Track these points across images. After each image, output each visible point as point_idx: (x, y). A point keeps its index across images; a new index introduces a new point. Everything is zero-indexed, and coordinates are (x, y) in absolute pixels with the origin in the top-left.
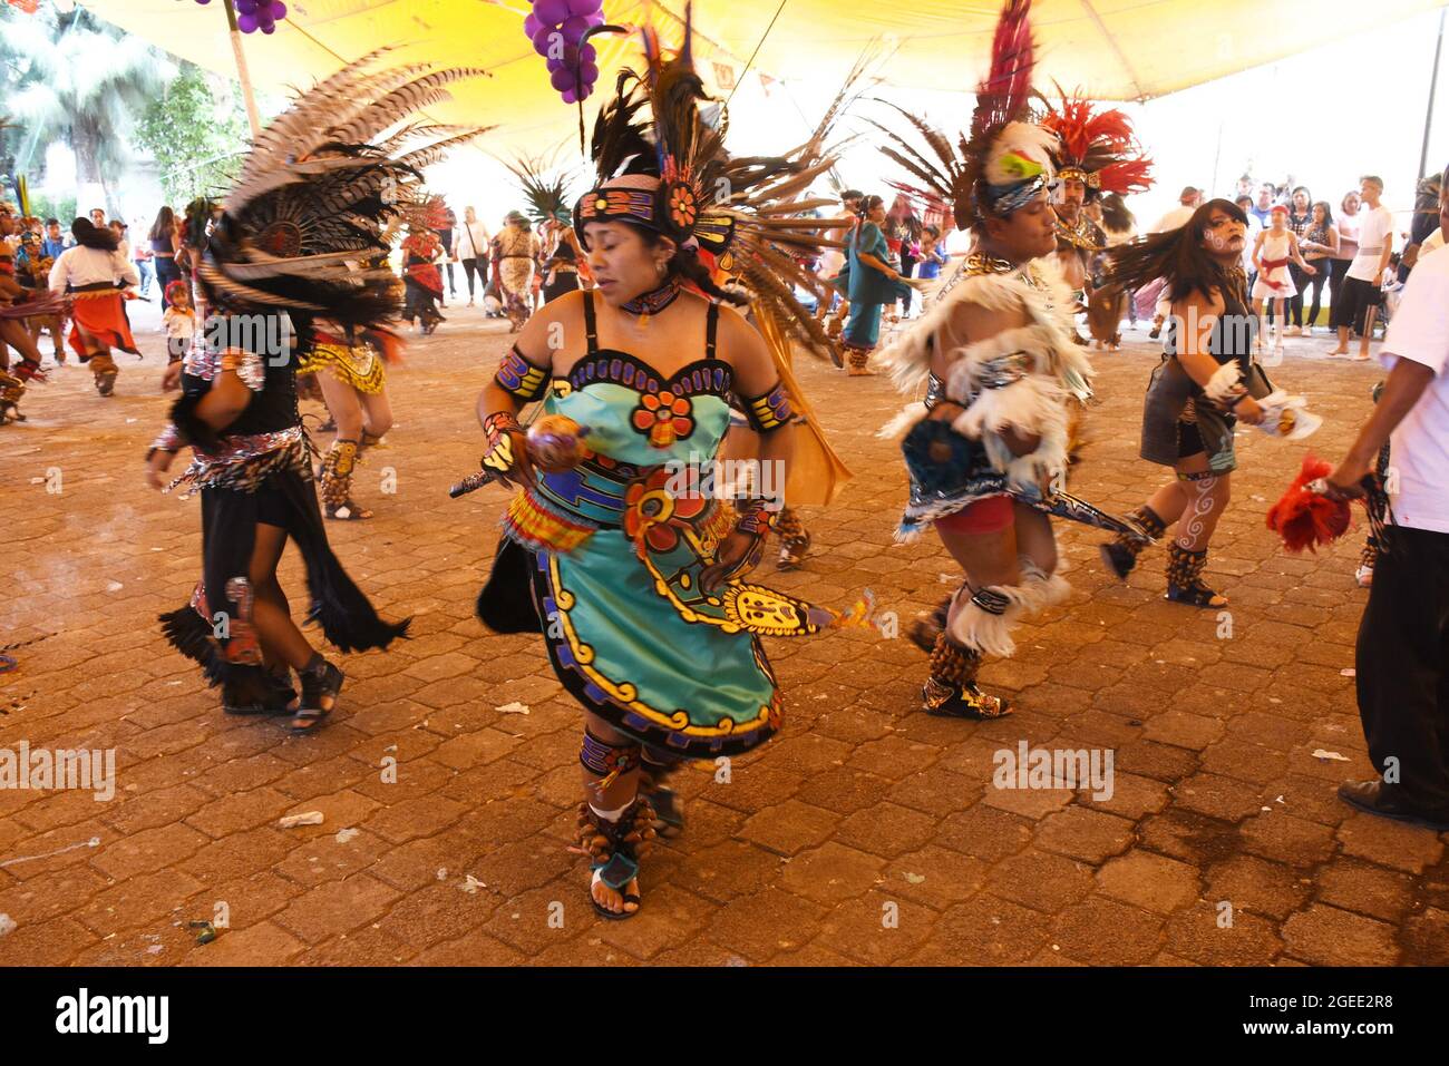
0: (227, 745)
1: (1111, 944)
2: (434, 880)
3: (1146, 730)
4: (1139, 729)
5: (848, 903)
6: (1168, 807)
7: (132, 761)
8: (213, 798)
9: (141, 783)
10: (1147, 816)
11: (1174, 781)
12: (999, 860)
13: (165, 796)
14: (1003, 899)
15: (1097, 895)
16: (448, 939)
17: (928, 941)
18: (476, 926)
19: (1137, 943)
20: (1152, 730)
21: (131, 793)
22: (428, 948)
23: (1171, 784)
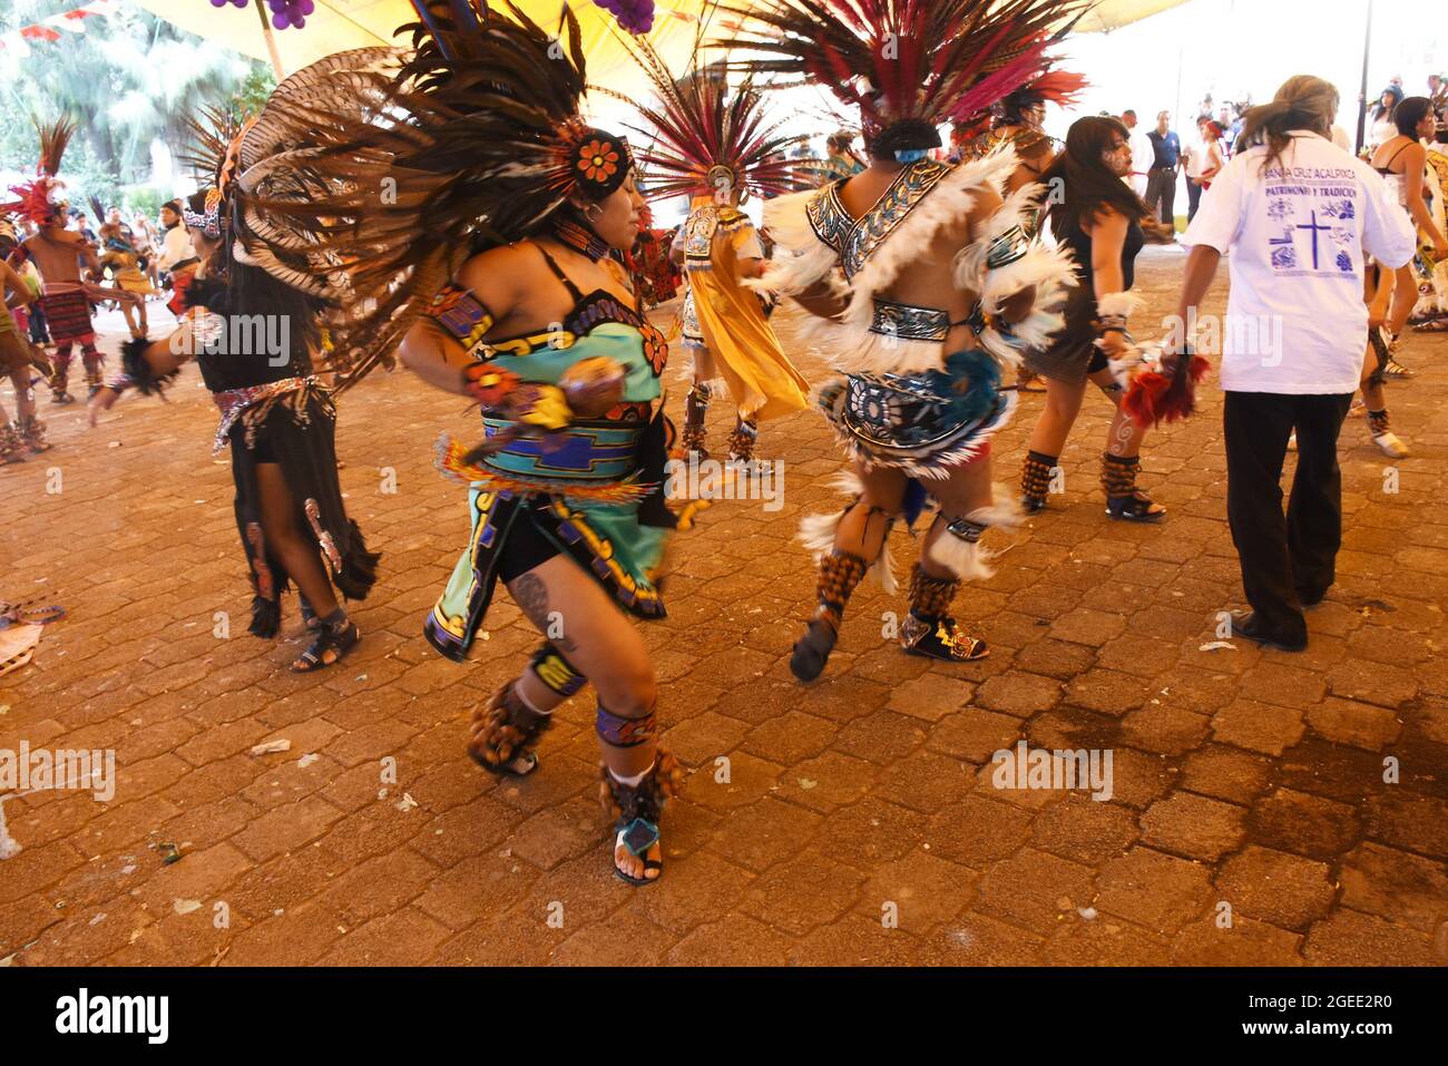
0: (223, 680)
1: (978, 841)
2: (375, 800)
3: (1052, 629)
4: (1046, 628)
5: (741, 811)
6: (1058, 703)
7: (142, 698)
8: (203, 730)
9: (145, 718)
10: (1037, 713)
11: (1068, 678)
12: (891, 763)
13: (162, 730)
14: (886, 801)
15: (976, 793)
16: (377, 855)
17: (806, 845)
18: (403, 842)
19: (1003, 839)
20: (1059, 629)
21: (137, 727)
22: (358, 864)
23: (1065, 681)
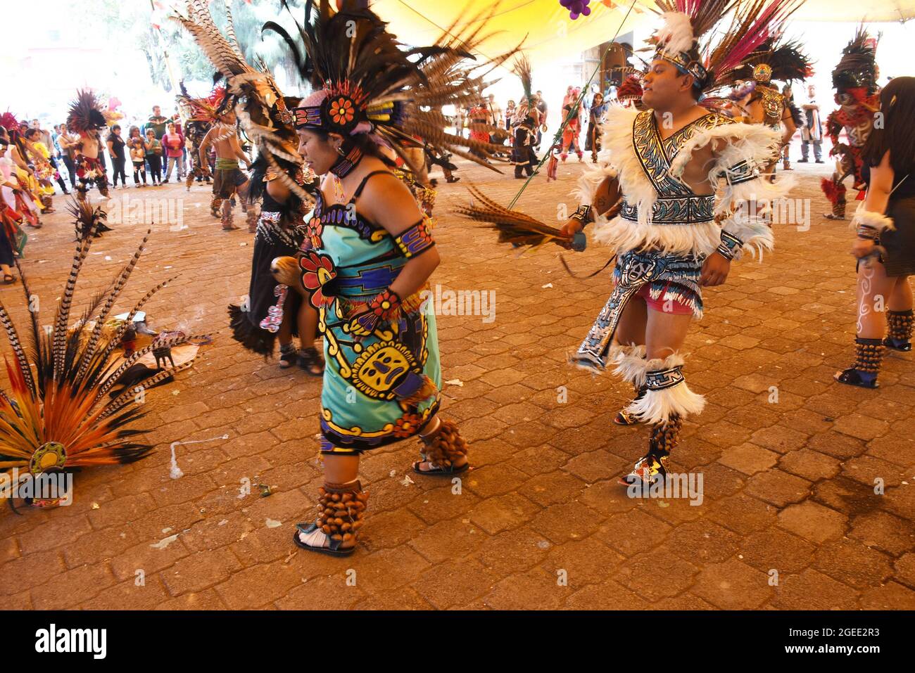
0: (300, 392)
1: (777, 559)
2: (388, 476)
3: (834, 425)
4: (831, 424)
5: (619, 515)
6: (837, 475)
7: (253, 396)
8: (287, 420)
9: (254, 408)
10: (822, 480)
11: (846, 459)
12: (719, 499)
13: (264, 416)
14: (715, 523)
15: (777, 527)
16: (387, 510)
17: (661, 543)
18: (403, 505)
19: (795, 560)
20: (839, 425)
21: (249, 413)
22: (375, 514)
23: (843, 461)
